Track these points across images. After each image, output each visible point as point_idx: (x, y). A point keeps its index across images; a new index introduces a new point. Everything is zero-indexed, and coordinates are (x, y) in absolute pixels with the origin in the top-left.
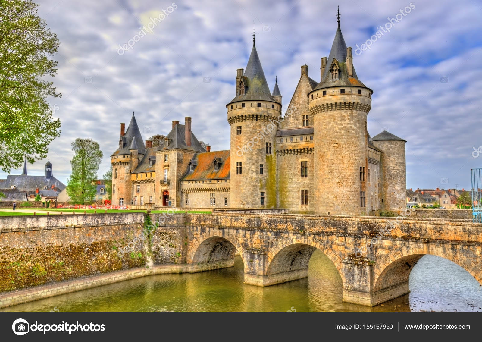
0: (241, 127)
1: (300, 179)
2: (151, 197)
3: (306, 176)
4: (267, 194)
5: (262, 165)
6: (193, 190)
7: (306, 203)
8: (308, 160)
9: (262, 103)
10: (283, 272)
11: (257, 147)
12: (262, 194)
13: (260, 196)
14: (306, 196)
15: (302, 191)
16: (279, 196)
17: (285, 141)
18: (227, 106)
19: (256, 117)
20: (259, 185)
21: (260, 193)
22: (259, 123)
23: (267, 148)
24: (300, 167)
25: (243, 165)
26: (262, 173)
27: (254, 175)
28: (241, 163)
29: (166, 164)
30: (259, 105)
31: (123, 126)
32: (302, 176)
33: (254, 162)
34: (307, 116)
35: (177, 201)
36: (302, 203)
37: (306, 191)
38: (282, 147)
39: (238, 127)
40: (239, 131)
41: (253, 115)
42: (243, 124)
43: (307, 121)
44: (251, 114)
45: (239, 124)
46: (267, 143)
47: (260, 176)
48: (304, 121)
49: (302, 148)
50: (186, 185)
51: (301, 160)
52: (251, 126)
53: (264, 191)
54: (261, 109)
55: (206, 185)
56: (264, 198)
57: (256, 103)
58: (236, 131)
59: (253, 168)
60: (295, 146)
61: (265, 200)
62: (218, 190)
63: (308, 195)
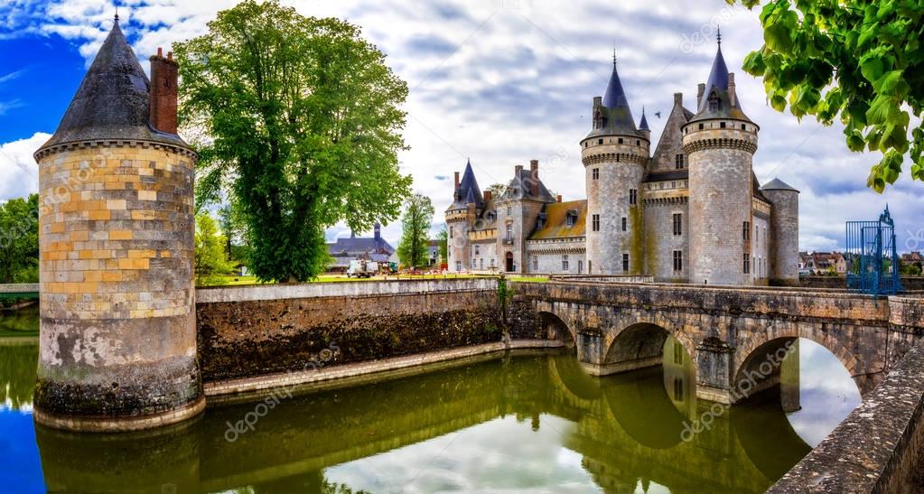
0: (598, 169)
1: (673, 237)
2: (493, 260)
3: (680, 233)
4: (632, 256)
5: (624, 219)
6: (543, 252)
7: (680, 269)
8: (682, 212)
9: (624, 139)
10: (628, 361)
11: (619, 196)
12: (626, 256)
13: (622, 259)
14: (680, 260)
15: (675, 252)
16: (646, 258)
17: (653, 188)
18: (581, 143)
19: (618, 157)
20: (621, 244)
21: (622, 255)
22: (620, 164)
23: (631, 196)
24: (672, 221)
25: (601, 220)
26: (624, 229)
27: (615, 232)
28: (598, 216)
29: (509, 218)
30: (621, 141)
31: (457, 175)
32: (675, 233)
33: (614, 214)
34: (682, 155)
35: (523, 266)
36: (675, 268)
37: (680, 252)
38: (650, 195)
39: (594, 170)
40: (596, 174)
41: (613, 154)
42: (601, 166)
43: (682, 162)
44: (611, 152)
45: (595, 166)
46: (631, 191)
47: (622, 233)
48: (677, 162)
49: (675, 196)
50: (533, 246)
51: (673, 213)
52: (611, 168)
53: (627, 252)
54: (623, 147)
55: (557, 246)
56: (627, 262)
57: (616, 139)
58: (592, 176)
59: (614, 223)
60: (666, 194)
61: (629, 264)
62: (572, 251)
63: (682, 258)
